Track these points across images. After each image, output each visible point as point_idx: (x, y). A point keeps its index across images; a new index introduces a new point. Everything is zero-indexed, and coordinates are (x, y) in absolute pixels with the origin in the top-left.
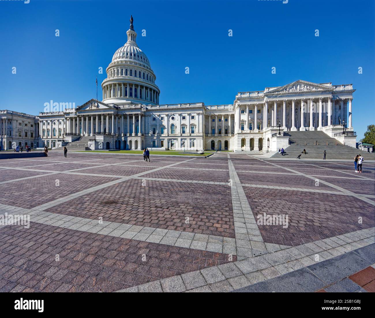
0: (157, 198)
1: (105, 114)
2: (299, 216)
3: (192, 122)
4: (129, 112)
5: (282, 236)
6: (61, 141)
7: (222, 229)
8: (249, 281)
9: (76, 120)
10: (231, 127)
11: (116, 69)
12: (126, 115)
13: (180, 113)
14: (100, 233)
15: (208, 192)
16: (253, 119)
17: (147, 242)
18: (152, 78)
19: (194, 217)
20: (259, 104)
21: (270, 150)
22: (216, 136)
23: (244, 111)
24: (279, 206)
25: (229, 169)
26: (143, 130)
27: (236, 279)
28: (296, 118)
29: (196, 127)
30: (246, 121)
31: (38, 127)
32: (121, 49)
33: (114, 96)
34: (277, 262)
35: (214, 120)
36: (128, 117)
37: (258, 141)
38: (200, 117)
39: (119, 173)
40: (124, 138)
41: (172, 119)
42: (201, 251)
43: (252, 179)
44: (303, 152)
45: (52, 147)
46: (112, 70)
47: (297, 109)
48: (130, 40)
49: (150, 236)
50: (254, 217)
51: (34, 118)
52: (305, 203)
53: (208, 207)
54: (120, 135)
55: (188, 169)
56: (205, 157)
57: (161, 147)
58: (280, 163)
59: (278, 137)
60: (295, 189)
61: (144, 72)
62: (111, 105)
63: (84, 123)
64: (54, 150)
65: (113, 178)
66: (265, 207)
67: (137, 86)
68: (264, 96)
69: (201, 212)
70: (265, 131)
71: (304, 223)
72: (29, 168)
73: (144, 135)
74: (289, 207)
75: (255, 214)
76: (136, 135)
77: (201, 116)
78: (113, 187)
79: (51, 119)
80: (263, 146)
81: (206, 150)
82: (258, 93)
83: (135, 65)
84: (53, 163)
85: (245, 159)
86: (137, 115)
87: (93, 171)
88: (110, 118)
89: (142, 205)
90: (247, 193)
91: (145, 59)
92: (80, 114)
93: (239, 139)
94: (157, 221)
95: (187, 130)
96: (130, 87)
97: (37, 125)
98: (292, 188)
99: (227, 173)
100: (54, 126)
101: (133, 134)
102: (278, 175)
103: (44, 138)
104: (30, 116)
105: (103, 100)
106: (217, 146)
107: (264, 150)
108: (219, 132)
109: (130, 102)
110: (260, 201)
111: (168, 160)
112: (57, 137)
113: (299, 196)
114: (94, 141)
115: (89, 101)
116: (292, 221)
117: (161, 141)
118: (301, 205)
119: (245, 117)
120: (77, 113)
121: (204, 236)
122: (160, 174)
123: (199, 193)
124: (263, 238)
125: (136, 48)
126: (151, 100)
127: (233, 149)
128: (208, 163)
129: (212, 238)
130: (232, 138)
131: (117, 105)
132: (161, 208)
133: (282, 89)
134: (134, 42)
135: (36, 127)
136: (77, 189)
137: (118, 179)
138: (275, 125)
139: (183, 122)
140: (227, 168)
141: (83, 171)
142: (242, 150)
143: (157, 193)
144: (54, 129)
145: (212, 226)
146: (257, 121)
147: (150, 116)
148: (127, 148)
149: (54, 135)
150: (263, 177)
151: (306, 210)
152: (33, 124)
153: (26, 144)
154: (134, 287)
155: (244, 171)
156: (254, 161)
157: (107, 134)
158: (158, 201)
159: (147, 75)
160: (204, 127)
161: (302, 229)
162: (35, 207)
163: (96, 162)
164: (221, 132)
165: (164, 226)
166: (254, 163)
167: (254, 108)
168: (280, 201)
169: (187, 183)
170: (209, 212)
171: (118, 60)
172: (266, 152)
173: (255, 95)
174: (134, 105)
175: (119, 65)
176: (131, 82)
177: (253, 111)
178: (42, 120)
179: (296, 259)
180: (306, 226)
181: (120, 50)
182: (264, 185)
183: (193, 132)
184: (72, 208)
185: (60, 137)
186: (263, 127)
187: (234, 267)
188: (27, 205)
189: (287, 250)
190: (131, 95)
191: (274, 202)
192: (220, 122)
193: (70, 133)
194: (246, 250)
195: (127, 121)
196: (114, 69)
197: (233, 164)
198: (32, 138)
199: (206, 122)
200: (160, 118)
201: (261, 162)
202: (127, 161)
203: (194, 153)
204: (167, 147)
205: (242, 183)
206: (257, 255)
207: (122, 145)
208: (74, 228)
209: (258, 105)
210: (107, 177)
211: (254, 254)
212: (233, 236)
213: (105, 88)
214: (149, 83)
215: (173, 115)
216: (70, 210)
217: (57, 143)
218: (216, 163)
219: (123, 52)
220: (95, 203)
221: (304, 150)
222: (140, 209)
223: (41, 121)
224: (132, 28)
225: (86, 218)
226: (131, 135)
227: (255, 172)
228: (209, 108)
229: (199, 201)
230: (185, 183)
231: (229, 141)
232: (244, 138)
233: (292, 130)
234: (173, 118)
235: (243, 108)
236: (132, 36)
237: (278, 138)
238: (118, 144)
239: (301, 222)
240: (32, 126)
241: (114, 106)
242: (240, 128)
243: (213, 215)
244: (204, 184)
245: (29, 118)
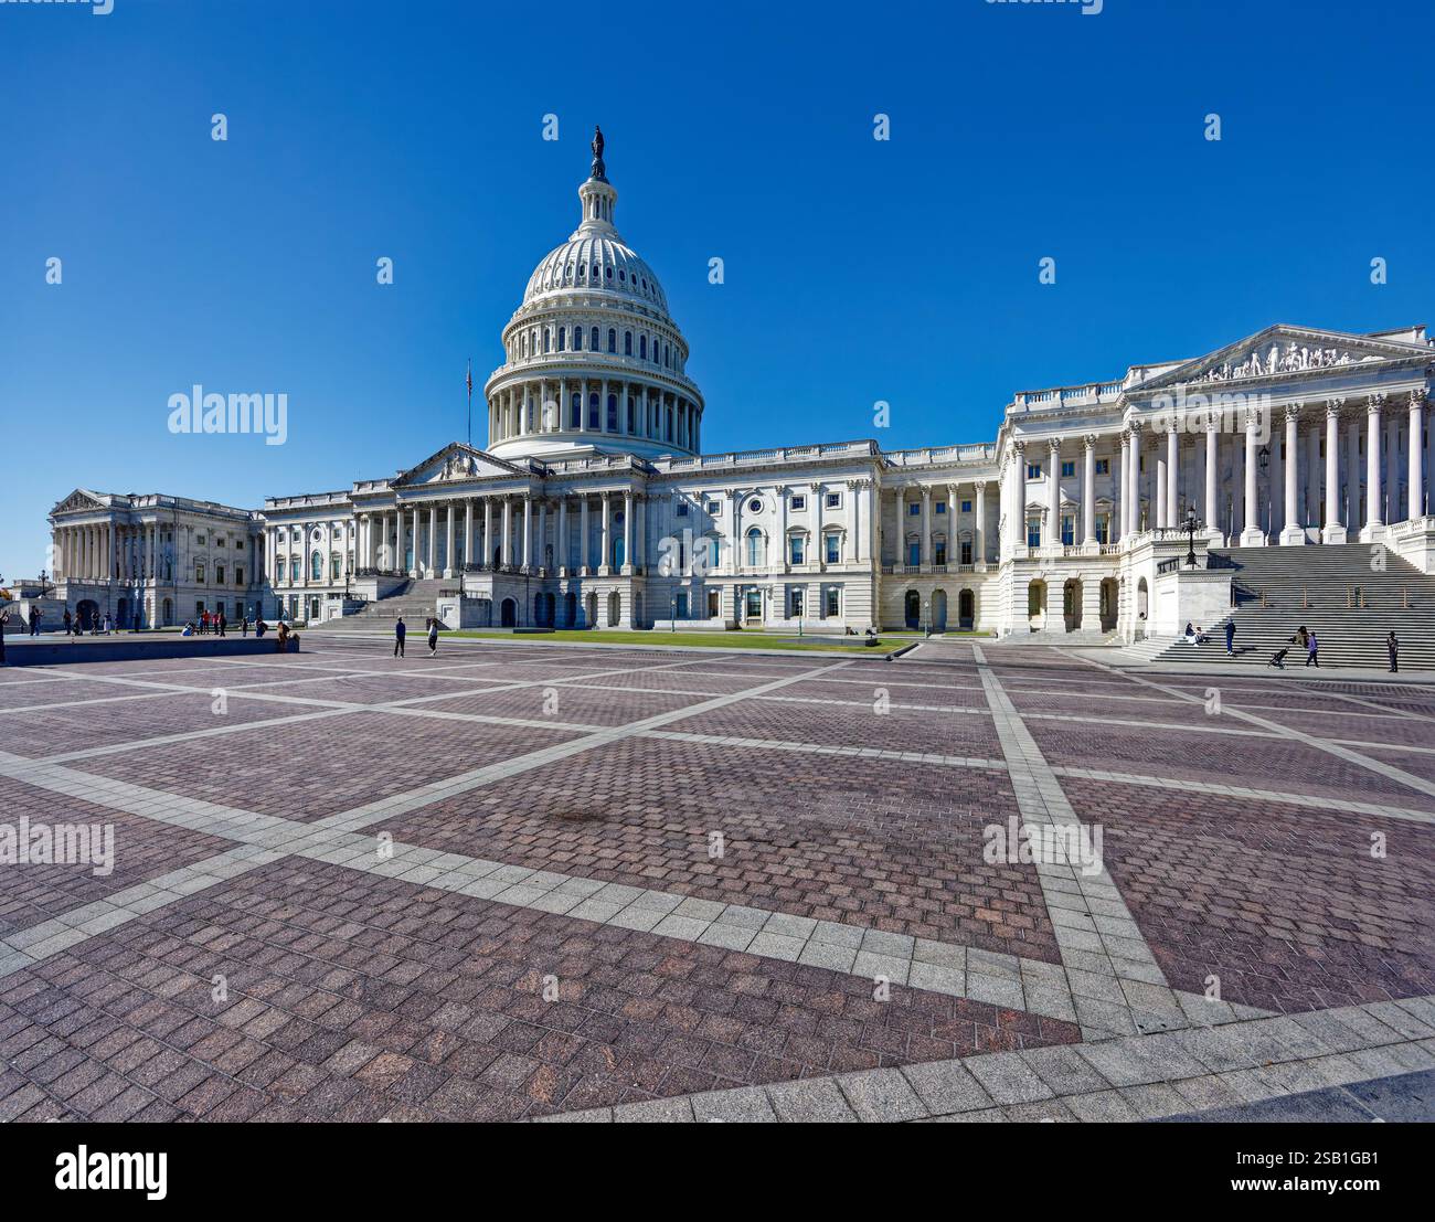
0: (745, 809)
1: (499, 496)
2: (1297, 902)
3: (831, 516)
4: (590, 485)
5: (1237, 973)
6: (338, 598)
7: (1009, 929)
8: (1137, 1112)
9: (393, 522)
10: (987, 538)
11: (538, 331)
12: (577, 496)
13: (782, 483)
14: (580, 914)
15: (926, 792)
16: (1076, 501)
17: (754, 956)
18: (672, 353)
19: (898, 883)
20: (1101, 436)
21: (1148, 627)
22: (926, 573)
23: (1038, 468)
24: (1212, 858)
25: (991, 705)
26: (641, 553)
27: (1090, 1099)
28: (1262, 489)
29: (844, 538)
30: (1047, 509)
31: (260, 550)
32: (561, 255)
33: (530, 428)
34: (1226, 1060)
35: (915, 510)
36: (584, 507)
37: (1098, 591)
38: (860, 496)
39: (575, 713)
40: (566, 583)
41: (754, 510)
42: (952, 998)
43: (1090, 749)
44: (1293, 640)
45: (307, 619)
46: (526, 334)
47: (1267, 453)
48: (592, 216)
49: (759, 937)
50: (1121, 894)
51: (249, 518)
52: (1318, 856)
53: (940, 848)
54: (552, 573)
55: (832, 705)
56: (885, 657)
57: (709, 618)
58: (1194, 684)
59: (1182, 574)
60: (1271, 796)
61: (645, 333)
62: (522, 464)
63: (419, 533)
64: (312, 628)
65: (560, 734)
66: (1157, 859)
67: (616, 386)
68: (1124, 403)
69: (918, 863)
70: (1127, 549)
71: (1320, 931)
72: (255, 691)
73: (644, 572)
74: (1252, 866)
75: (1123, 884)
76: (615, 572)
77: (864, 495)
78: (572, 764)
79: (305, 521)
80: (1119, 612)
81: (886, 630)
82: (1098, 393)
83: (610, 310)
84: (330, 674)
85: (1049, 668)
86: (619, 498)
87: (479, 706)
88: (517, 509)
89: (699, 832)
90: (1079, 802)
91: (649, 283)
92: (408, 500)
93: (1018, 585)
94: (768, 889)
95: (812, 551)
96: (591, 392)
97: (256, 540)
98: (1260, 792)
99: (986, 724)
100: (314, 545)
101: (603, 570)
102: (1194, 734)
103: (280, 586)
104: (235, 512)
105: (490, 447)
106: (930, 614)
107: (1125, 628)
108: (938, 557)
109: (590, 447)
110: (1136, 835)
111: (745, 670)
112: (327, 584)
113: (1291, 827)
114: (458, 597)
115: (440, 452)
116: (1272, 919)
117: (710, 595)
118: (1302, 860)
119: (1044, 492)
120: (398, 496)
121: (952, 949)
122: (731, 722)
123: (893, 794)
124: (1164, 973)
125: (614, 247)
126: (670, 438)
127: (994, 625)
128: (903, 680)
129: (979, 958)
130: (991, 579)
131: (541, 462)
132: (770, 843)
133: (1200, 366)
134: (608, 224)
135: (253, 550)
136: (447, 766)
137: (578, 735)
138: (1171, 524)
139: (796, 518)
140: (981, 701)
141: (443, 706)
142: (1033, 630)
143: (741, 791)
144: (316, 554)
145: (971, 916)
146: (1095, 508)
147: (668, 498)
148: (578, 620)
149: (316, 577)
150: (1133, 741)
151: (1326, 883)
152: (244, 538)
153: (220, 606)
154: (751, 1089)
155: (1053, 717)
156: (1086, 674)
157: (507, 569)
158: (750, 819)
159: (656, 342)
160: (877, 536)
161: (1312, 953)
162: (320, 817)
163: (481, 672)
164: (943, 557)
165: (799, 906)
166: (1088, 685)
167: (1083, 454)
168: (1215, 840)
169: (842, 756)
170: (950, 866)
171: (547, 294)
172: (1132, 637)
173: (1084, 399)
174: (607, 460)
175: (549, 315)
176: (595, 374)
177: (1076, 467)
178: (274, 523)
179: (1299, 1060)
180: (1327, 945)
181: (554, 259)
182: (1139, 774)
183: (833, 557)
184: (449, 827)
185: (336, 584)
186: (1119, 534)
187: (1077, 1062)
188: (296, 811)
189: (1262, 1024)
190: (594, 421)
191: (1189, 842)
192: (944, 517)
193: (370, 569)
194: (1109, 1008)
195: (580, 521)
196: (530, 329)
197: (1004, 686)
198: (240, 588)
199: (886, 516)
200: (706, 508)
201: (1114, 680)
202: (594, 672)
203: (842, 642)
204: (733, 619)
205: (1051, 762)
206: (1151, 1030)
207: (561, 611)
208: (482, 891)
209: (1096, 443)
210: (536, 729)
211: (1141, 1027)
212: (1055, 958)
213: (498, 401)
214: (663, 374)
215: (757, 491)
216: (447, 834)
217: (325, 604)
218: (931, 683)
219: (566, 264)
220: (527, 816)
221: (1303, 630)
222: (694, 845)
223: (269, 530)
224: (600, 173)
225: (510, 863)
226: (593, 573)
227: (1096, 721)
228: (897, 459)
229: (900, 824)
230: (834, 759)
231: (980, 591)
232: (1041, 580)
233: (1244, 543)
234: (755, 506)
235: (1038, 454)
236: (598, 202)
237: (1186, 579)
238: (544, 606)
239: (1307, 927)
240: (240, 545)
241: (531, 467)
242: (1024, 539)
243: (965, 878)
244: (907, 763)
245: (230, 517)
